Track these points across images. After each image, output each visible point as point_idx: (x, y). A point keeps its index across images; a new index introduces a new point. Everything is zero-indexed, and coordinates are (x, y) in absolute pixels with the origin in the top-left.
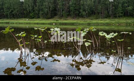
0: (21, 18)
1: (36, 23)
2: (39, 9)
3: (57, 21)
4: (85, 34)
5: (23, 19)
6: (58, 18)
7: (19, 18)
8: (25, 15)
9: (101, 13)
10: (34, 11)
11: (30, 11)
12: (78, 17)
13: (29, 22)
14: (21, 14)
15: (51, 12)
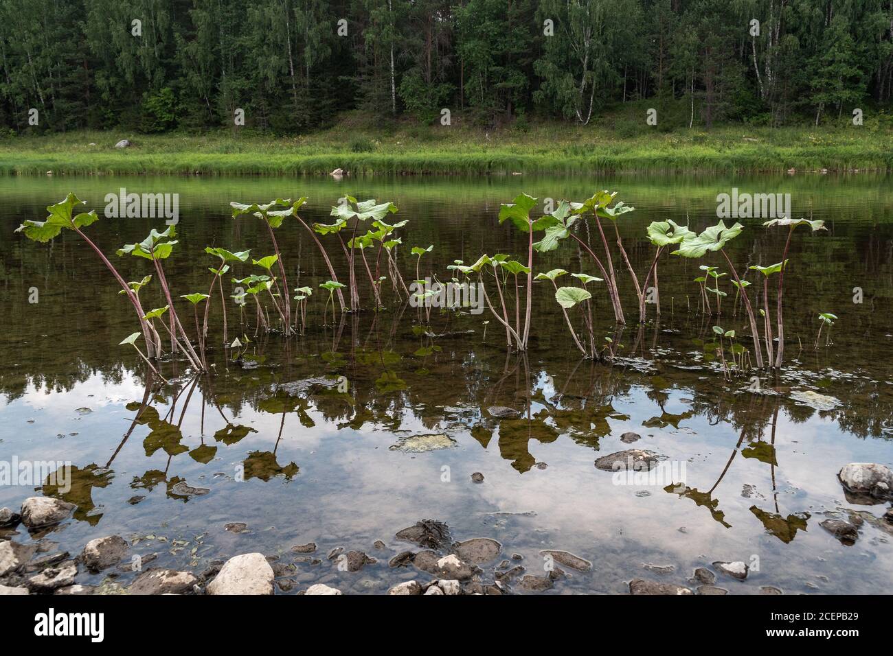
0: (68, 129)
1: (196, 164)
2: (211, 57)
3: (357, 148)
4: (560, 241)
5: (85, 140)
6: (369, 128)
7: (58, 131)
8: (106, 104)
9: (699, 85)
10: (172, 72)
11: (140, 77)
12: (522, 117)
13: (134, 157)
14: (71, 97)
15: (308, 81)
